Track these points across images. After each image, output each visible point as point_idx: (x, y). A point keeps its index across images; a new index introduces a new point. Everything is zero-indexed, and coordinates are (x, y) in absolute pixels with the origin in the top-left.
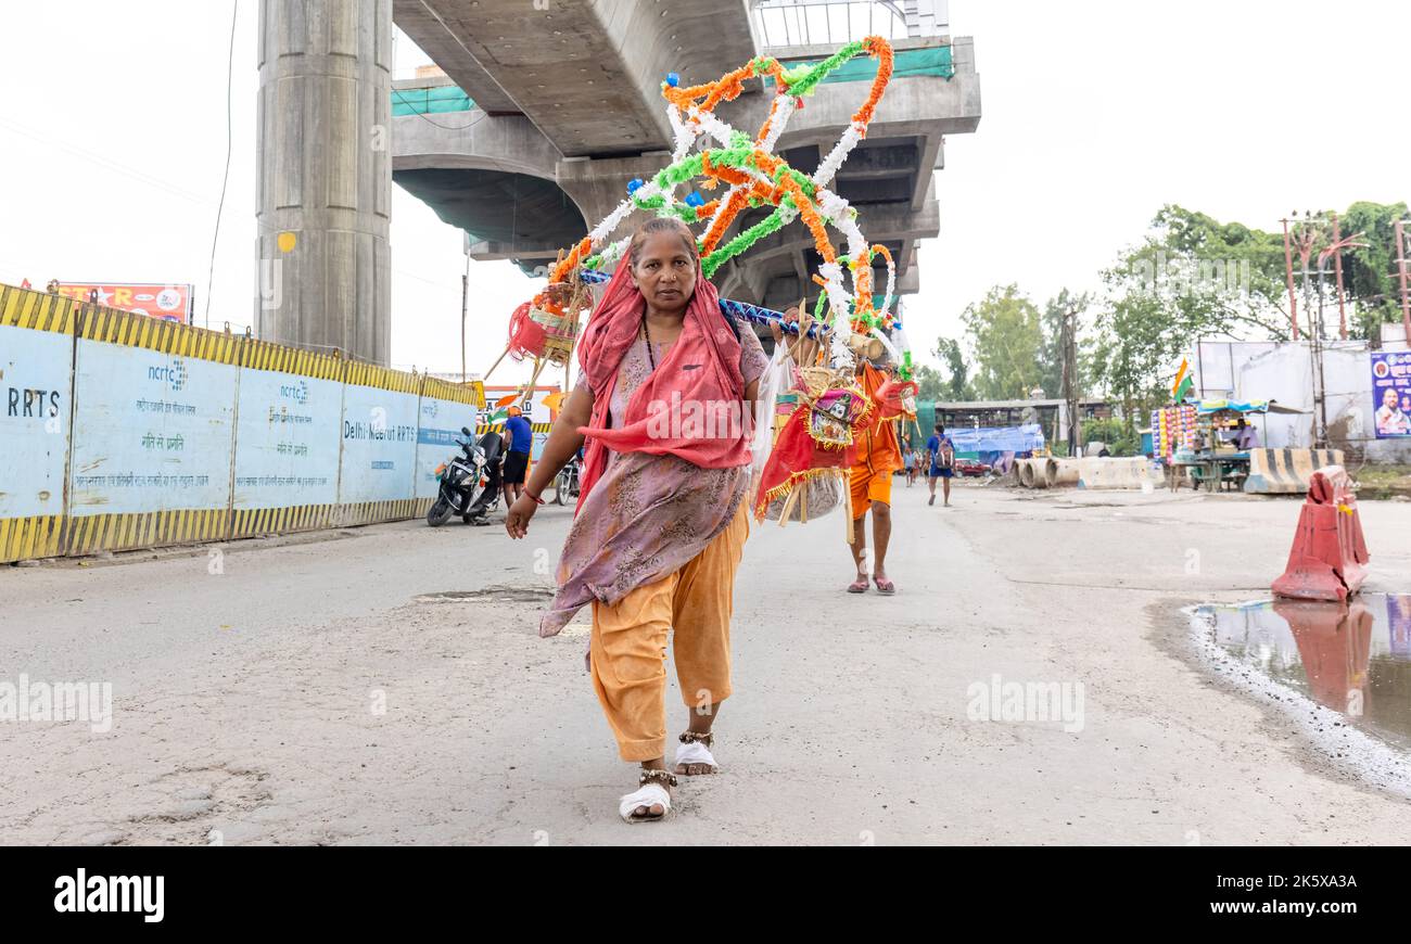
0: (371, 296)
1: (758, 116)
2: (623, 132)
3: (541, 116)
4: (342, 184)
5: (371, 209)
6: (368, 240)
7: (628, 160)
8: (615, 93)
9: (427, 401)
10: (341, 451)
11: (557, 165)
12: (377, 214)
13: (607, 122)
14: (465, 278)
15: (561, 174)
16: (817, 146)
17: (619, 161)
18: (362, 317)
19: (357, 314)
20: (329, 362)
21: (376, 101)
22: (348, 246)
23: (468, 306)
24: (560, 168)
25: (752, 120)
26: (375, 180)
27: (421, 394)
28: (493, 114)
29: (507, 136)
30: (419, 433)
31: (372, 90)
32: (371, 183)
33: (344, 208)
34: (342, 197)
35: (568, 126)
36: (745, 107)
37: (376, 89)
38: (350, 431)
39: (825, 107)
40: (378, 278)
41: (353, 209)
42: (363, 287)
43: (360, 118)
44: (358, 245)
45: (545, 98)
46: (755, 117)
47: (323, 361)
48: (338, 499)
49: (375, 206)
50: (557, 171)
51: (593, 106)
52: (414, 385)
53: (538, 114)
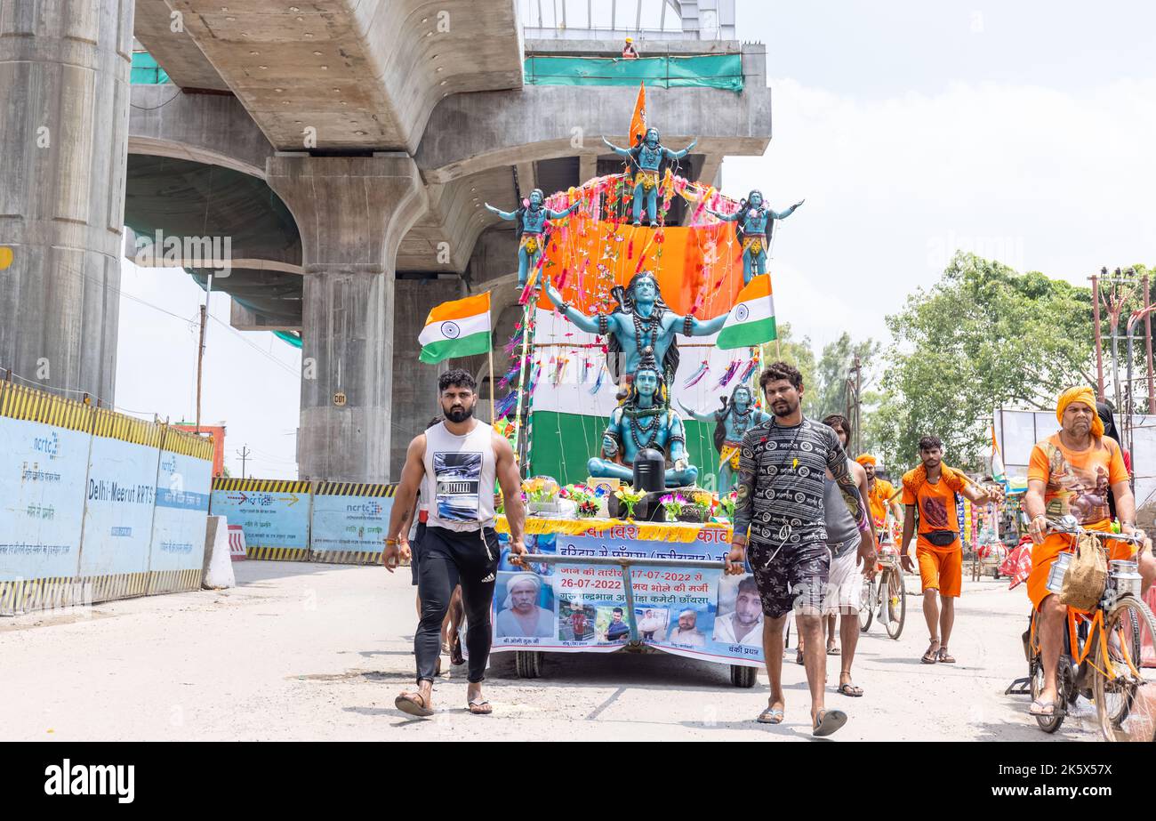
0: (99, 328)
1: (514, 118)
2: (354, 127)
3: (257, 101)
4: (73, 193)
5: (105, 223)
6: (100, 260)
7: (357, 160)
8: (351, 81)
9: (167, 456)
10: (84, 514)
11: (268, 160)
12: (110, 229)
13: (337, 114)
14: (203, 308)
15: (273, 172)
16: (579, 157)
17: (345, 160)
18: (89, 352)
19: (83, 347)
20: (79, 410)
21: (116, 96)
22: (76, 265)
23: (206, 343)
24: (271, 164)
25: (507, 123)
26: (110, 190)
27: (162, 448)
28: (188, 91)
29: (205, 118)
30: (157, 494)
31: (112, 84)
32: (105, 192)
33: (74, 221)
34: (72, 206)
35: (288, 115)
36: (499, 106)
37: (117, 82)
38: (94, 492)
39: (594, 114)
40: (108, 306)
41: (84, 223)
42: (91, 317)
43: (97, 114)
44: (87, 266)
45: (265, 81)
46: (511, 120)
47: (75, 408)
48: (79, 572)
49: (109, 220)
50: (267, 168)
51: (321, 94)
52: (156, 437)
53: (254, 98)
